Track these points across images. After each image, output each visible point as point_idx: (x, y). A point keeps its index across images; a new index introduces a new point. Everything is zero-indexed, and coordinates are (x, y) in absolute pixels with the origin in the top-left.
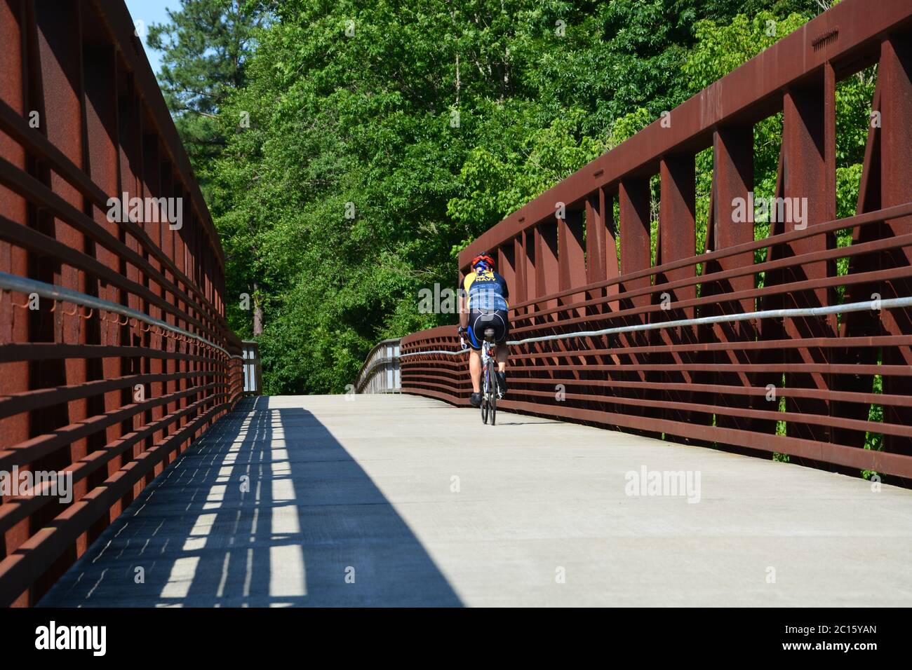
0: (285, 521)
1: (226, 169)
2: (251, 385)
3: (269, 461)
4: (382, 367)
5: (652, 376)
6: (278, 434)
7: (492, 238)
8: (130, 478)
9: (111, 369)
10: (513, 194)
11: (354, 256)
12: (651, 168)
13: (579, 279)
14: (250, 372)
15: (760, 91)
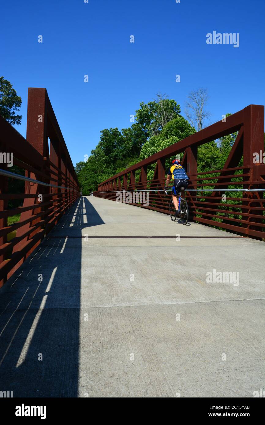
0: (84, 206)
1: (79, 177)
2: (81, 195)
3: (83, 201)
4: (91, 194)
5: (113, 196)
6: (83, 199)
7: (100, 184)
8: (72, 203)
9: (71, 194)
10: (102, 181)
11: (90, 185)
12: (113, 179)
13: (107, 188)
14: (81, 194)
15: (122, 174)
